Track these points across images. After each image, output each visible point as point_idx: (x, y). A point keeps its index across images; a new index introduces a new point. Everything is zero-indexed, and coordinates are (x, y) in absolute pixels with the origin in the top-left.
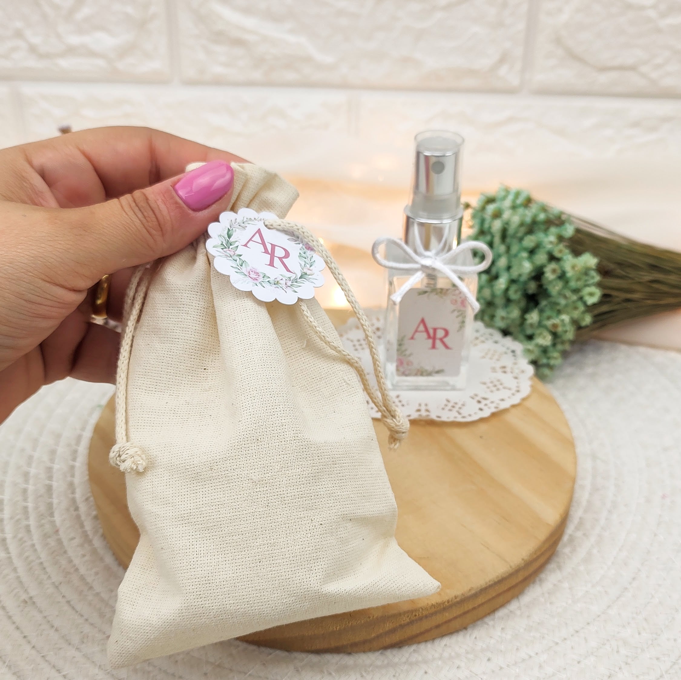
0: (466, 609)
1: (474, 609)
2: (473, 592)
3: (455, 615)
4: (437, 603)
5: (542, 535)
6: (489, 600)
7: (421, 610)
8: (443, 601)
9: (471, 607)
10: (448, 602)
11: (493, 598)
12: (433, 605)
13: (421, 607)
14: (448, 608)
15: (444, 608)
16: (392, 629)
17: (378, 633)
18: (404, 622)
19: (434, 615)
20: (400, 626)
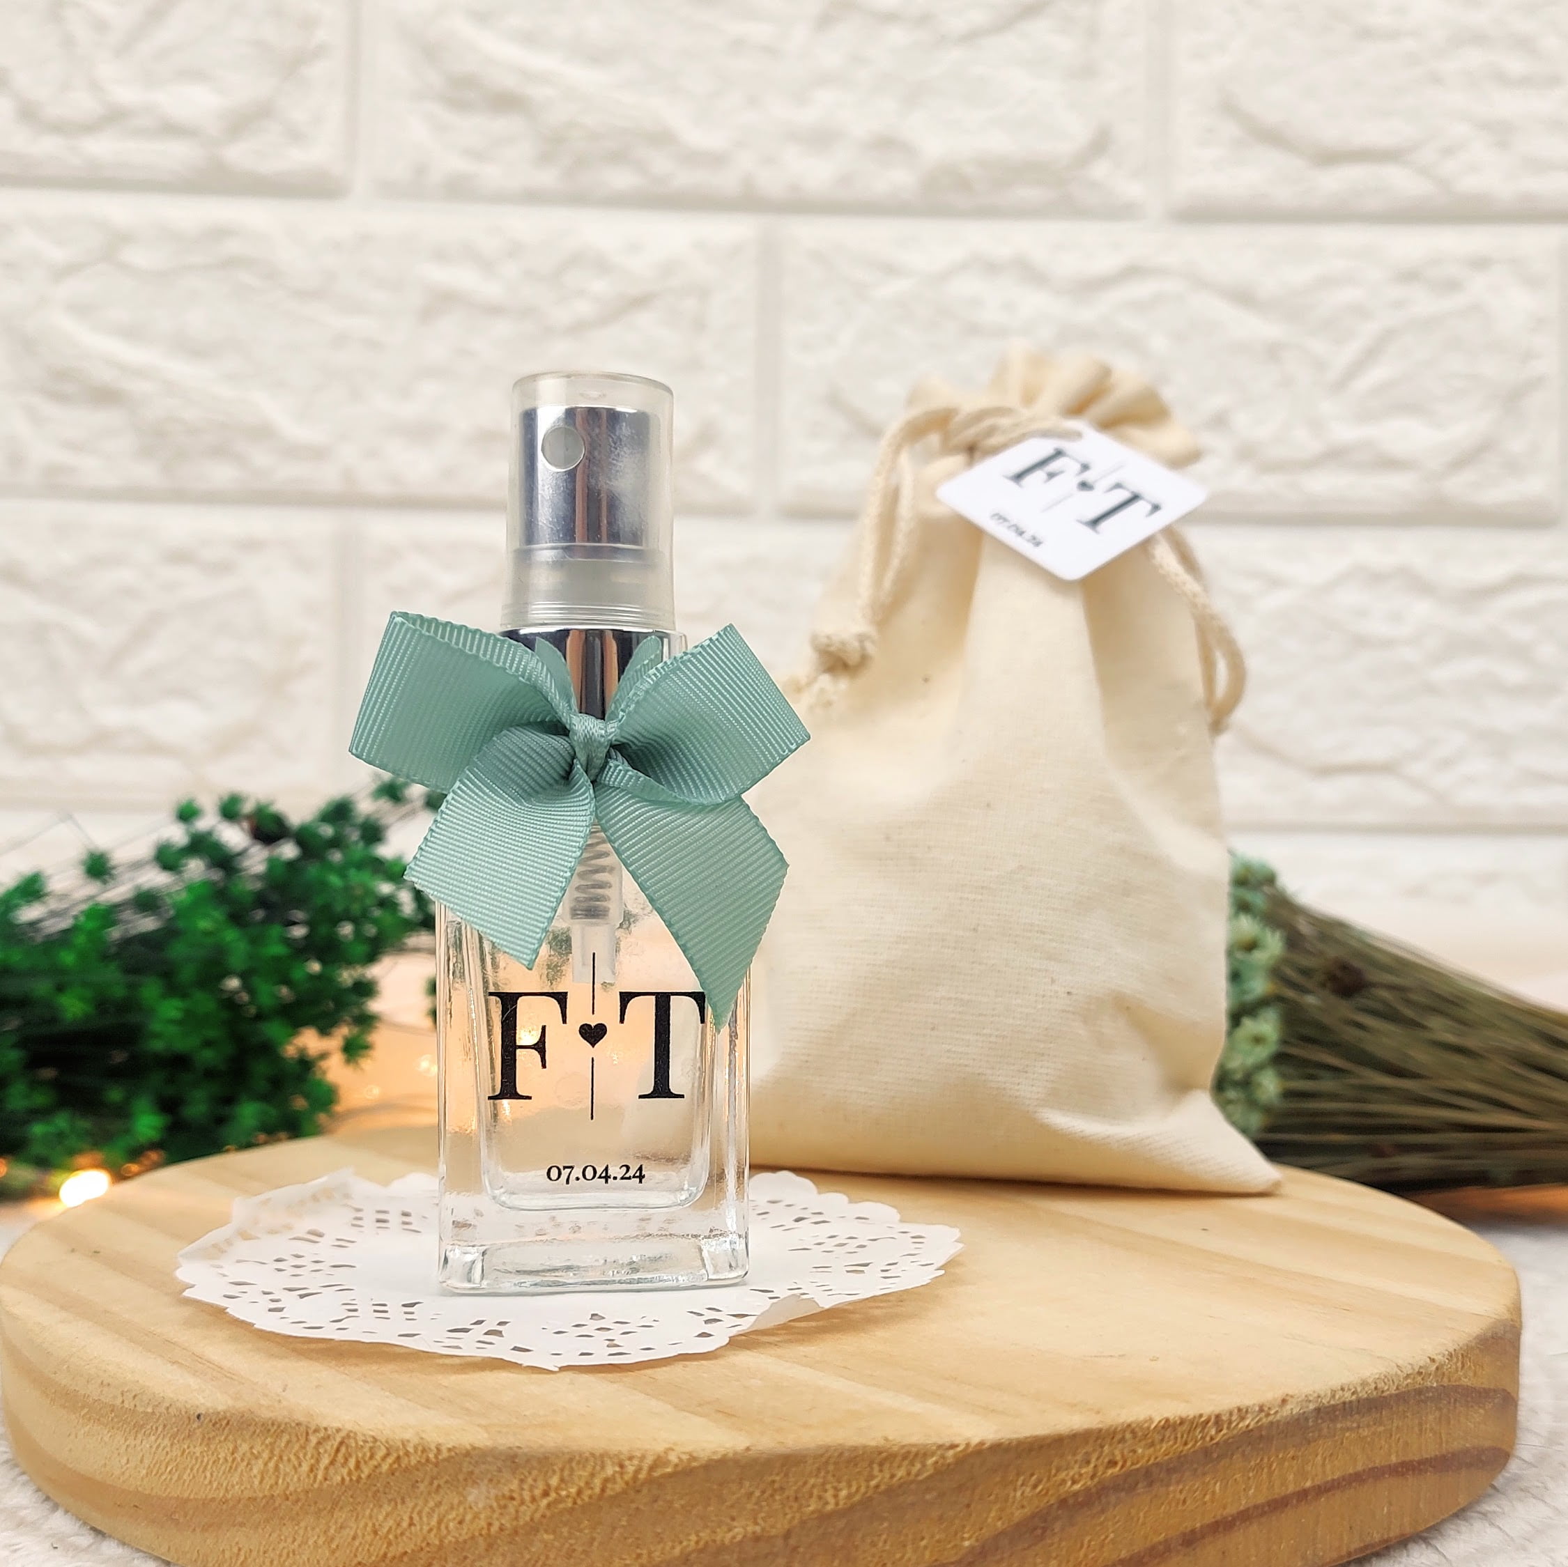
0: (1279, 1491)
1: (1303, 1495)
2: (1292, 1409)
3: (1243, 1504)
4: (1182, 1422)
7: (1128, 1436)
8: (1201, 1416)
9: (1292, 1484)
10: (1218, 1417)
11: (1357, 1478)
12: (1167, 1425)
13: (1129, 1425)
14: (1220, 1457)
15: (1206, 1452)
16: (1033, 1516)
17: (986, 1533)
18: (1077, 1487)
19: (1175, 1477)
20: (1063, 1503)
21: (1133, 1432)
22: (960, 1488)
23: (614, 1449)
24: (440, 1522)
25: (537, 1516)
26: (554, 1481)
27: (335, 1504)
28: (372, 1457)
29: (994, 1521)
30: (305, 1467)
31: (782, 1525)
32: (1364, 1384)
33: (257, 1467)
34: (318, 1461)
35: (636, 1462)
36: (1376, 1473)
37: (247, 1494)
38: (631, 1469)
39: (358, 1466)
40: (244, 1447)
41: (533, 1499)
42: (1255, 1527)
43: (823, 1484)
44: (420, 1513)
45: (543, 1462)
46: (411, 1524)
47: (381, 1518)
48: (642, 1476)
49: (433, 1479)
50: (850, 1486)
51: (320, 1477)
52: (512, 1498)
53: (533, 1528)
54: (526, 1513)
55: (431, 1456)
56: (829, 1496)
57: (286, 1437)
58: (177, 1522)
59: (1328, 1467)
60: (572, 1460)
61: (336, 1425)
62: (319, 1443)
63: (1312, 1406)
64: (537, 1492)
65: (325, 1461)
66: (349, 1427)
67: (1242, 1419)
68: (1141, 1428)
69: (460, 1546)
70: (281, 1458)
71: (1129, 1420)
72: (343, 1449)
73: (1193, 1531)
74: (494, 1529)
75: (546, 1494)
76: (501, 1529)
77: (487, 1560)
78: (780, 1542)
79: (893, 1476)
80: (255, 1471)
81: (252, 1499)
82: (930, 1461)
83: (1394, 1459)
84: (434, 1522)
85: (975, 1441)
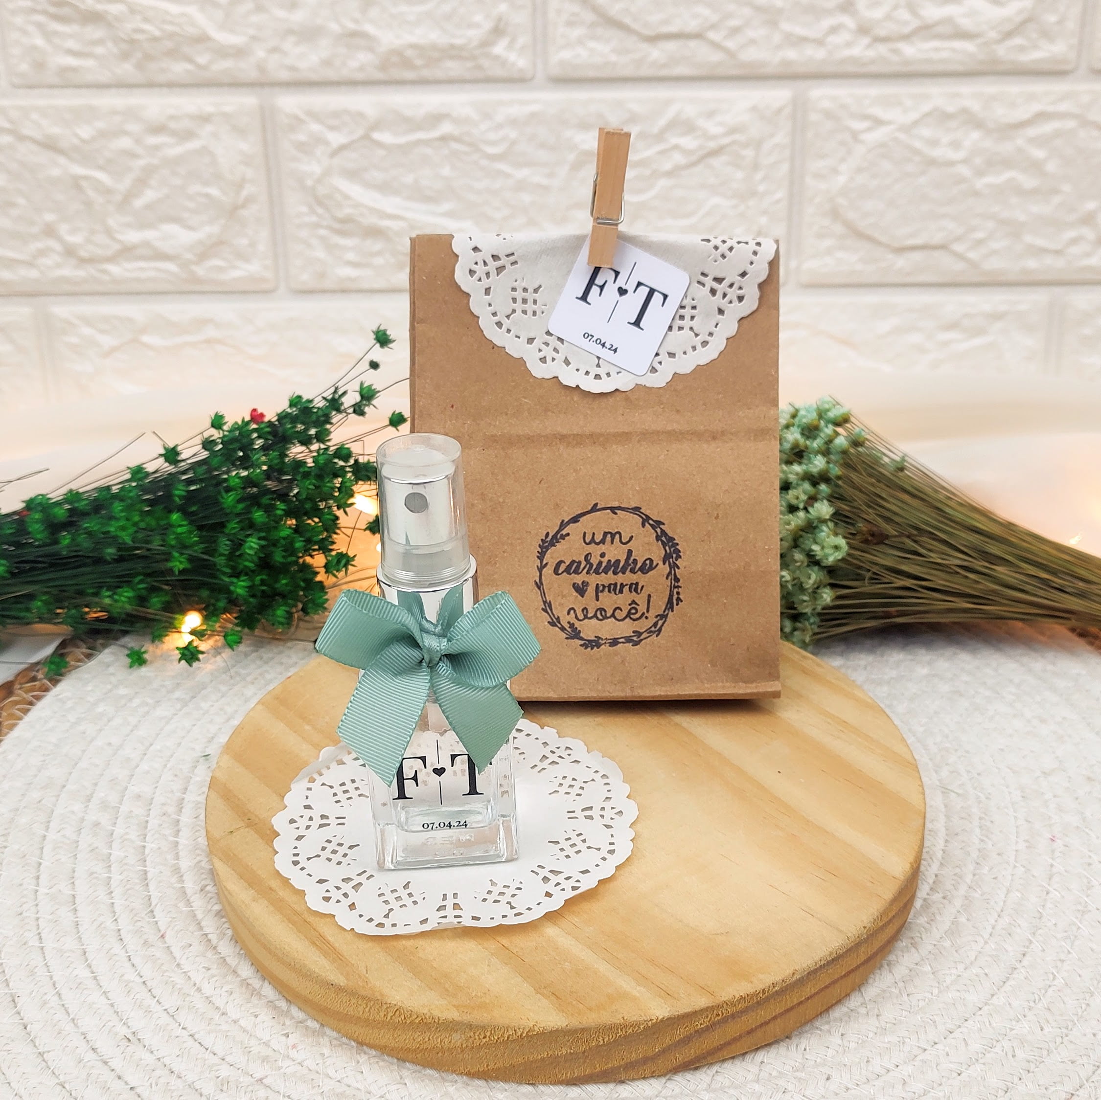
0: (789, 1005)
1: (801, 1003)
2: (797, 976)
3: (774, 1015)
4: (748, 995)
5: (888, 894)
6: (822, 990)
7: (725, 1005)
8: (756, 991)
9: (795, 1002)
10: (764, 990)
11: (827, 987)
12: (741, 998)
13: (725, 1002)
14: (764, 1003)
15: (758, 1002)
16: (684, 1037)
17: (664, 1045)
18: (702, 1026)
19: (744, 1014)
20: (696, 1031)
21: (727, 1004)
22: (654, 1033)
23: (513, 1024)
24: (441, 1041)
25: (482, 1044)
26: (488, 1034)
27: (396, 1028)
28: (411, 1017)
29: (668, 1041)
30: (382, 1014)
31: (581, 1049)
32: (831, 953)
33: (361, 1009)
34: (388, 1013)
35: (521, 1030)
36: (834, 982)
37: (356, 1015)
38: (519, 1033)
39: (405, 1018)
40: (353, 1001)
41: (479, 1039)
42: (779, 1020)
43: (598, 1037)
44: (433, 1037)
45: (484, 1028)
46: (429, 1039)
47: (416, 1036)
48: (524, 1035)
49: (437, 1029)
50: (609, 1036)
51: (389, 1018)
52: (471, 1037)
53: (480, 1047)
54: (477, 1043)
55: (436, 1021)
56: (601, 1039)
57: (372, 1003)
58: (326, 1014)
59: (812, 989)
60: (495, 1029)
61: (394, 1002)
62: (387, 1008)
63: (806, 973)
64: (481, 1037)
65: (390, 1014)
66: (399, 1004)
67: (774, 987)
68: (730, 1002)
69: (450, 1050)
70: (371, 1008)
71: (726, 999)
72: (398, 1012)
73: (752, 1029)
74: (464, 1046)
75: (484, 1038)
76: (467, 1046)
77: (461, 1055)
78: (581, 1055)
79: (626, 1032)
80: (359, 1009)
81: (359, 1018)
82: (642, 1027)
83: (843, 973)
84: (439, 1041)
85: (660, 1017)
